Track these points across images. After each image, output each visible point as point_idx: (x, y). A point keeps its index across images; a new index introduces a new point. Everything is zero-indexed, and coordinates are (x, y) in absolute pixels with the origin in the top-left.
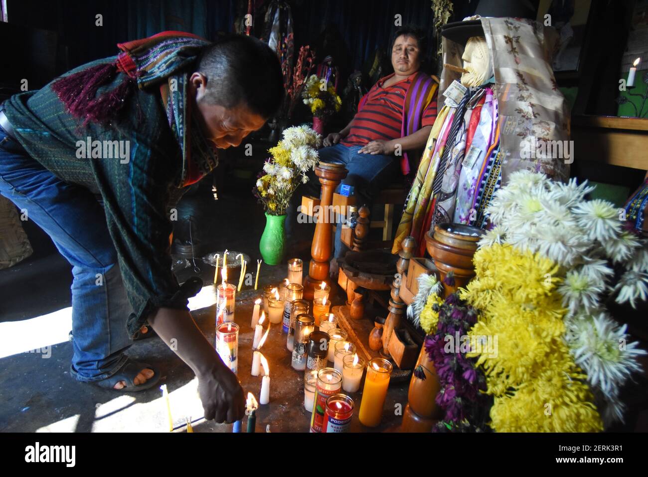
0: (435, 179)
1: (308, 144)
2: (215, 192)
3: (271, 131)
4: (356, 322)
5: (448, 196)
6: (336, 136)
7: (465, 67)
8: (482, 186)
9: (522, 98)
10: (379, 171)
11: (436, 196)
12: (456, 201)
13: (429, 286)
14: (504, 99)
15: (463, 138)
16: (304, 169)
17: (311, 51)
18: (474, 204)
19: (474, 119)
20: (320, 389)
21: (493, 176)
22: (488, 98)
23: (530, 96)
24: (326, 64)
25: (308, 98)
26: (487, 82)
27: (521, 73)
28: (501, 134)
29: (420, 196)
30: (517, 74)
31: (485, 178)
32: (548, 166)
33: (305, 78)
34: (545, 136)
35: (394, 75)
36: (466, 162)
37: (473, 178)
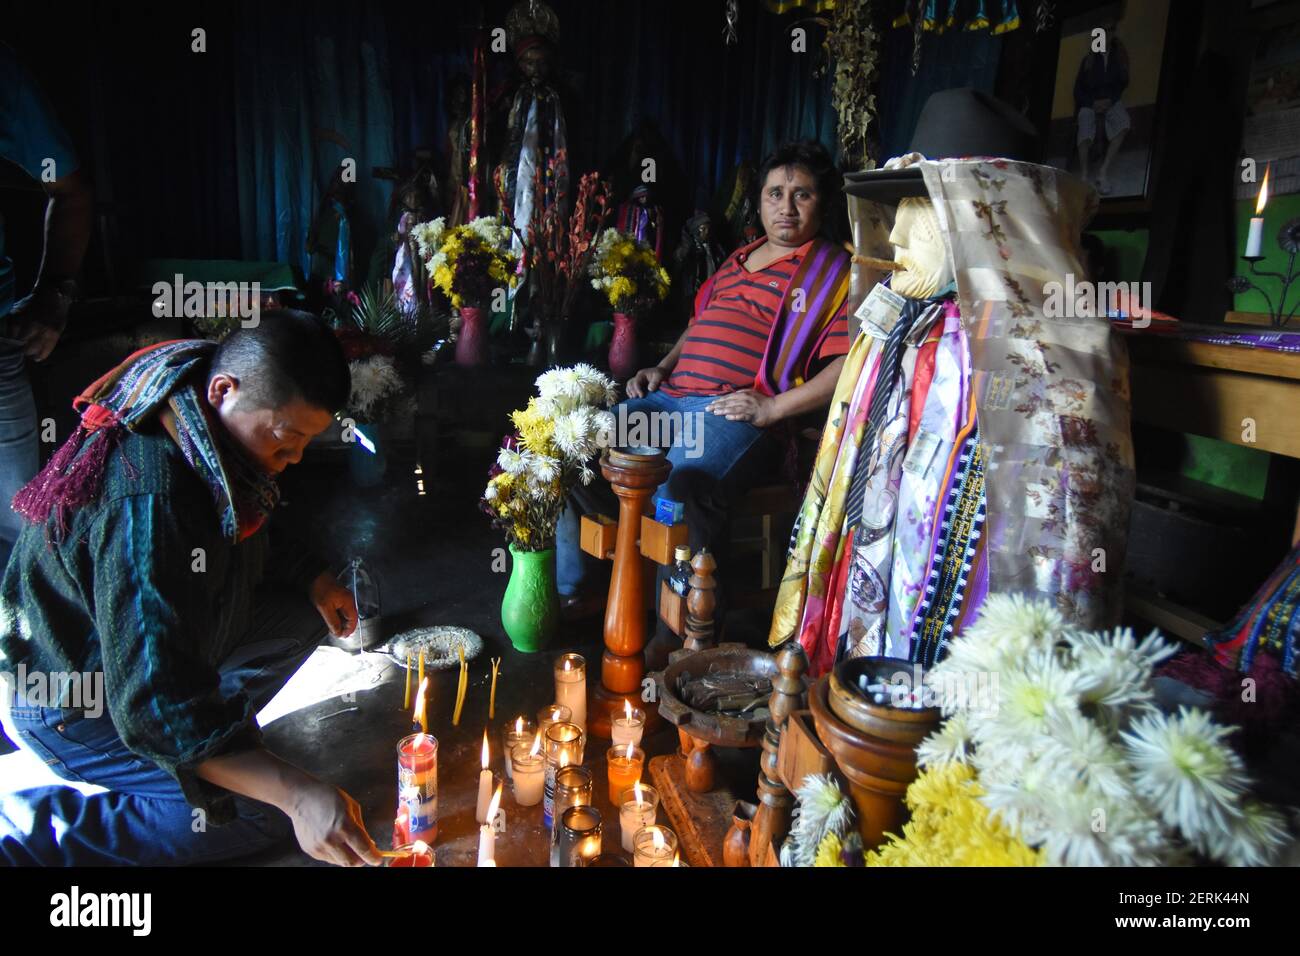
0: (849, 490)
1: (590, 403)
2: (419, 477)
3: (531, 345)
4: (699, 798)
5: (876, 535)
6: (654, 375)
7: (897, 260)
8: (947, 516)
9: (1019, 332)
11: (853, 528)
12: (894, 546)
15: (903, 409)
16: (584, 457)
17: (603, 182)
18: (932, 557)
19: (924, 370)
21: (969, 495)
22: (951, 323)
23: (1036, 328)
24: (636, 201)
25: (602, 276)
26: (945, 291)
27: (1015, 278)
28: (980, 411)
29: (821, 525)
30: (1006, 282)
31: (952, 500)
32: (1086, 475)
33: (593, 235)
34: (1074, 412)
35: (766, 240)
36: (911, 463)
37: (928, 499)
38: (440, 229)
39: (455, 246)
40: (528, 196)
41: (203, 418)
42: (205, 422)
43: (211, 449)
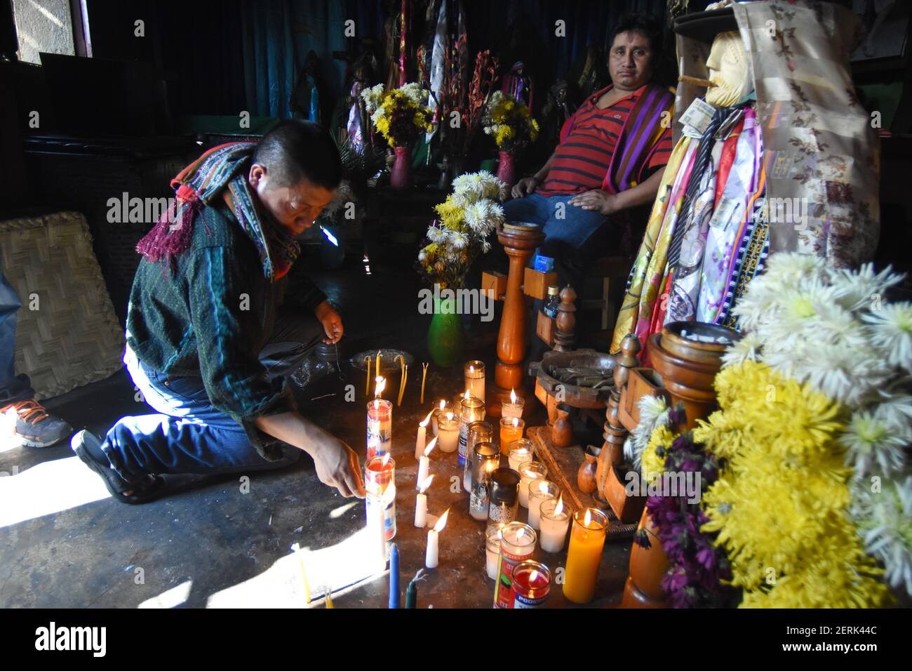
0: (670, 244)
1: (488, 197)
2: (367, 264)
3: (441, 175)
4: (561, 450)
5: (689, 271)
6: (531, 183)
7: (711, 79)
8: (740, 255)
9: (799, 122)
10: (592, 232)
11: (672, 270)
12: (701, 279)
13: (654, 414)
14: (772, 126)
15: (711, 184)
16: (484, 234)
17: (493, 58)
18: (729, 282)
19: (728, 157)
20: (506, 552)
21: (757, 240)
22: (749, 122)
23: (812, 119)
24: (515, 73)
25: (491, 125)
26: (746, 99)
27: (798, 84)
28: (768, 179)
29: (650, 270)
30: (791, 87)
31: (744, 244)
32: (843, 224)
33: (485, 97)
34: (837, 179)
35: (612, 87)
36: (716, 220)
37: (727, 244)
38: (380, 92)
39: (391, 104)
40: (439, 70)
41: (250, 197)
42: (251, 200)
43: (255, 219)
